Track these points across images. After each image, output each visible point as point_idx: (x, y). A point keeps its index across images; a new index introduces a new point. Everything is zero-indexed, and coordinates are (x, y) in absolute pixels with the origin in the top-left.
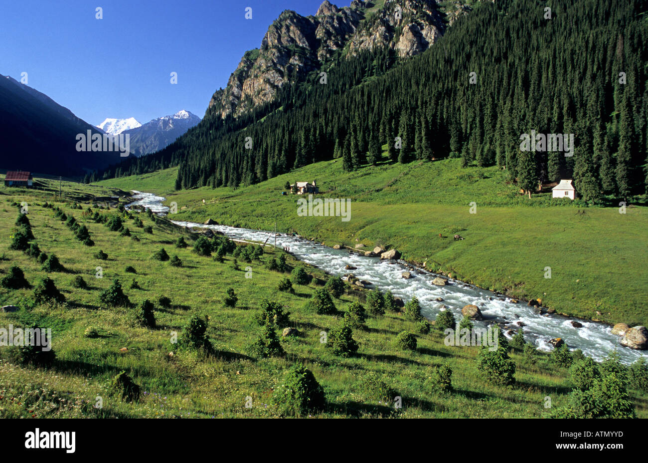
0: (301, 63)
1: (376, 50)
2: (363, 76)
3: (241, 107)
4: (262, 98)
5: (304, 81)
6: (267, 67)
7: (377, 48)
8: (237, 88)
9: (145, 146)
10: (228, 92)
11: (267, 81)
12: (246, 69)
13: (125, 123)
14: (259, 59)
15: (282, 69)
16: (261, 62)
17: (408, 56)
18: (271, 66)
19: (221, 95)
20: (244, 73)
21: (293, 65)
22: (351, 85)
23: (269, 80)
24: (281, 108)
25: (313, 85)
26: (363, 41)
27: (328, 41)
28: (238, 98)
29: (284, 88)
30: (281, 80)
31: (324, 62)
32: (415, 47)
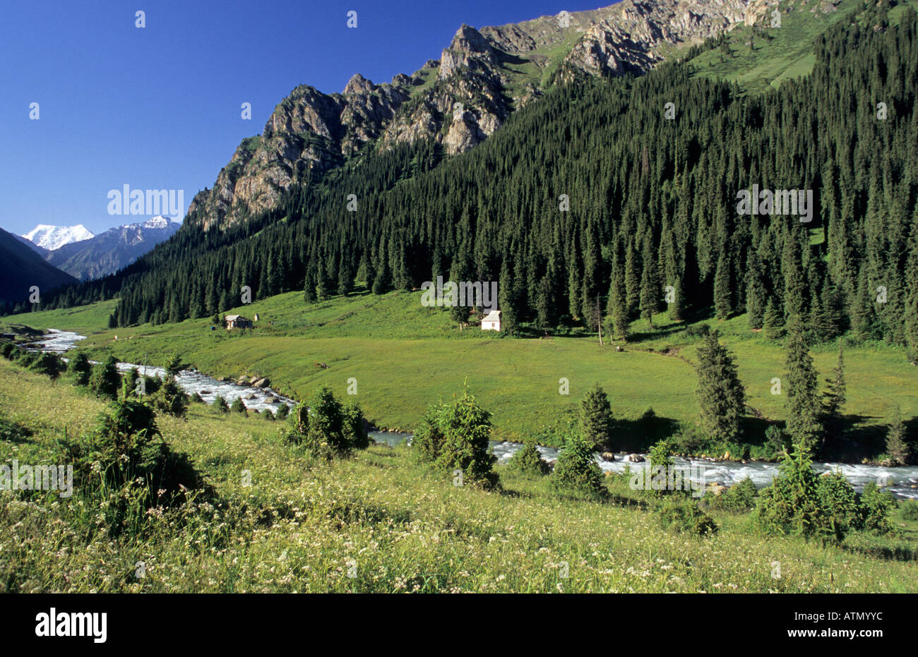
0: (318, 157)
1: (418, 144)
2: (398, 178)
3: (232, 216)
4: (261, 203)
5: (320, 182)
6: (270, 162)
7: (419, 140)
8: (228, 189)
9: (97, 267)
10: (214, 195)
11: (269, 181)
12: (241, 163)
13: (68, 232)
14: (258, 151)
15: (290, 165)
16: (262, 155)
17: (459, 153)
18: (275, 161)
19: (206, 198)
20: (239, 169)
21: (306, 160)
22: (381, 190)
23: (271, 179)
24: (284, 220)
25: (331, 189)
26: (401, 132)
27: (357, 129)
28: (228, 203)
29: (292, 192)
30: (289, 181)
31: (349, 157)
32: (468, 142)
